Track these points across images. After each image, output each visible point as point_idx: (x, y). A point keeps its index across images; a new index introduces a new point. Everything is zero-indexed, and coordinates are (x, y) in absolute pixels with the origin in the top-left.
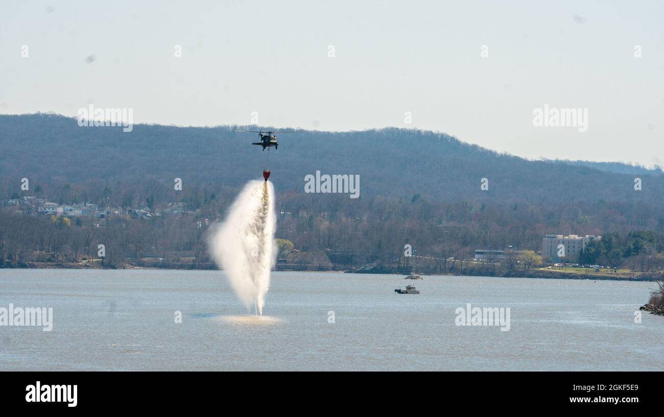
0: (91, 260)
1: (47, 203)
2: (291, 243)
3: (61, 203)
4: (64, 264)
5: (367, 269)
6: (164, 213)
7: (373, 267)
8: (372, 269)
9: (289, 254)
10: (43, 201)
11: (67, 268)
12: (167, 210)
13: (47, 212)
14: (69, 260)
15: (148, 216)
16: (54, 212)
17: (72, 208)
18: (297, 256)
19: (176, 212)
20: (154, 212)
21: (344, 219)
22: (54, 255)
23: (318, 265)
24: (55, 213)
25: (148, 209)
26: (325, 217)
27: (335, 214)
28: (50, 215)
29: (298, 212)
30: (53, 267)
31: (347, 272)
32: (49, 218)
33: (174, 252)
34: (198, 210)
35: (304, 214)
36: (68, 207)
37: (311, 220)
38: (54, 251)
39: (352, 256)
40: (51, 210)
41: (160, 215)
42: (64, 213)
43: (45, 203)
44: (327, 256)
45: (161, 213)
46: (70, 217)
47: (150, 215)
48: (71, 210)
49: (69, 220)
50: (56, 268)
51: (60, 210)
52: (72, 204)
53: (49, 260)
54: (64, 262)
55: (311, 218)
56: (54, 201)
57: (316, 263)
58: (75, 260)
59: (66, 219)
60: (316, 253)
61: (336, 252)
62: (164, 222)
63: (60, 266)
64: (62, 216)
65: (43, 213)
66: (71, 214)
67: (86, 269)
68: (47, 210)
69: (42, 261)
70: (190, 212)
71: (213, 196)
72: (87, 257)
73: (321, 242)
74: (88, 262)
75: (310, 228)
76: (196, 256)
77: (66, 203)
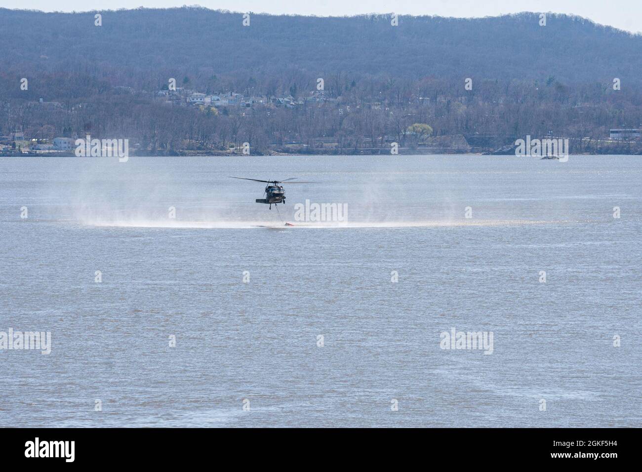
0: (238, 148)
1: (195, 94)
2: (430, 128)
3: (208, 93)
4: (212, 151)
5: (505, 150)
6: (306, 101)
7: (510, 148)
8: (510, 151)
9: (428, 137)
10: (191, 92)
11: (216, 155)
12: (309, 98)
13: (195, 102)
14: (217, 148)
15: (292, 105)
16: (202, 102)
17: (218, 98)
18: (435, 140)
19: (318, 100)
20: (296, 100)
21: (481, 103)
22: (203, 143)
23: (457, 148)
24: (203, 104)
25: (292, 97)
26: (463, 101)
27: (473, 98)
28: (198, 105)
29: (436, 98)
30: (202, 154)
31: (484, 154)
32: (197, 108)
33: (318, 139)
34: (339, 98)
35: (442, 99)
36: (215, 97)
37: (448, 104)
38: (203, 140)
39: (489, 138)
40: (199, 100)
41: (303, 103)
42: (211, 103)
43: (192, 93)
44: (465, 140)
45: (303, 101)
46: (217, 107)
47: (293, 104)
48: (218, 100)
49: (216, 109)
50: (205, 155)
51: (208, 100)
52: (219, 94)
53: (199, 148)
54: (213, 150)
55: (449, 102)
56: (202, 92)
57: (455, 146)
58: (222, 149)
59: (213, 109)
60: (454, 136)
61: (474, 135)
62: (307, 109)
63: (209, 154)
64: (209, 106)
65: (191, 103)
66: (218, 103)
67: (234, 156)
68: (195, 100)
69: (192, 149)
70: (331, 99)
71: (353, 84)
72: (235, 144)
73: (459, 125)
74: (236, 149)
75: (448, 112)
76: (338, 142)
77: (213, 93)
